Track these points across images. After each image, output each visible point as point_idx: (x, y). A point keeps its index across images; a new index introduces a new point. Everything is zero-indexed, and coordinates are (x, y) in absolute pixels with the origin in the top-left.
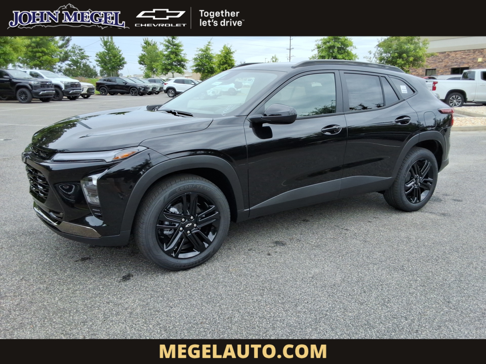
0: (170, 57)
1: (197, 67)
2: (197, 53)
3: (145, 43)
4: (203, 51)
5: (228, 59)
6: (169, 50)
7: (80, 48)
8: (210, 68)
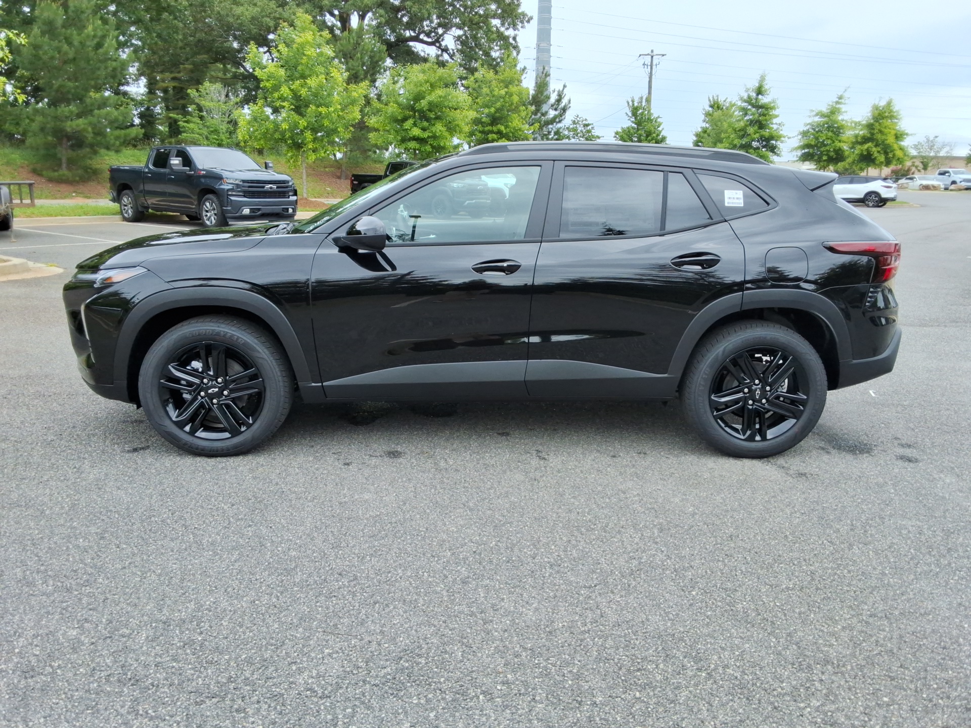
0: (746, 132)
1: (806, 150)
2: (809, 121)
3: (711, 106)
4: (823, 115)
5: (876, 131)
6: (747, 118)
7: (587, 123)
8: (835, 150)
